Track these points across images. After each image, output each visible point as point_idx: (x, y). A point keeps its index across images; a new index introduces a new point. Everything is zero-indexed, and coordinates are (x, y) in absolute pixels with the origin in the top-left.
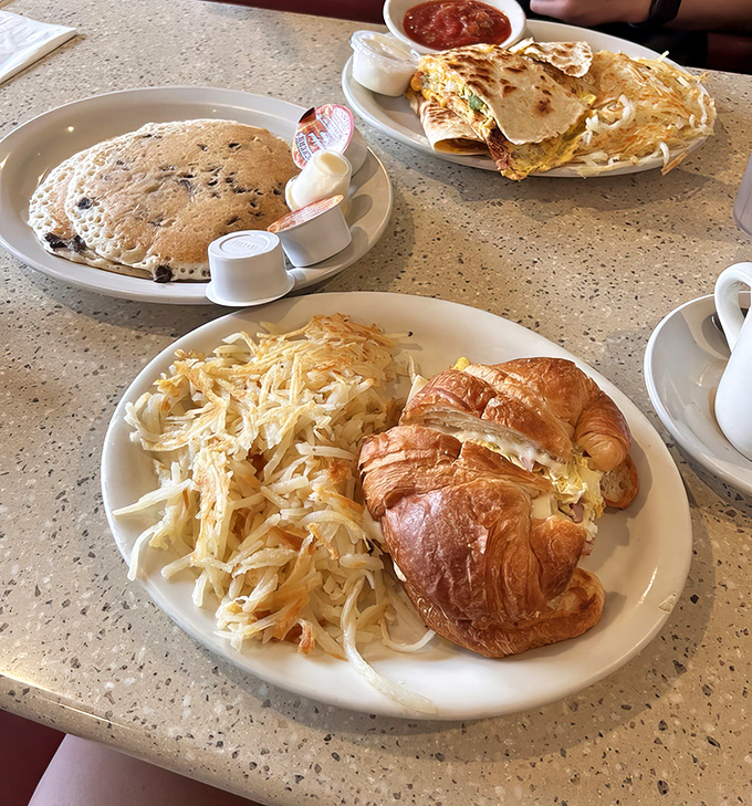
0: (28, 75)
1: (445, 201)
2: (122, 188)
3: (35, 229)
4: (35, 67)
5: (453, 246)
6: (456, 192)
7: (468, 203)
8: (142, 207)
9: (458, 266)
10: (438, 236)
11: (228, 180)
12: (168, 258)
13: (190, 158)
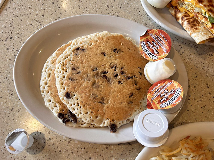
0: (5, 9)
1: (192, 56)
2: (81, 85)
3: (50, 109)
4: (7, 3)
5: (202, 79)
6: (195, 51)
7: (201, 56)
8: (93, 94)
9: (207, 90)
10: (196, 75)
11: (122, 73)
12: (113, 120)
13: (101, 62)
